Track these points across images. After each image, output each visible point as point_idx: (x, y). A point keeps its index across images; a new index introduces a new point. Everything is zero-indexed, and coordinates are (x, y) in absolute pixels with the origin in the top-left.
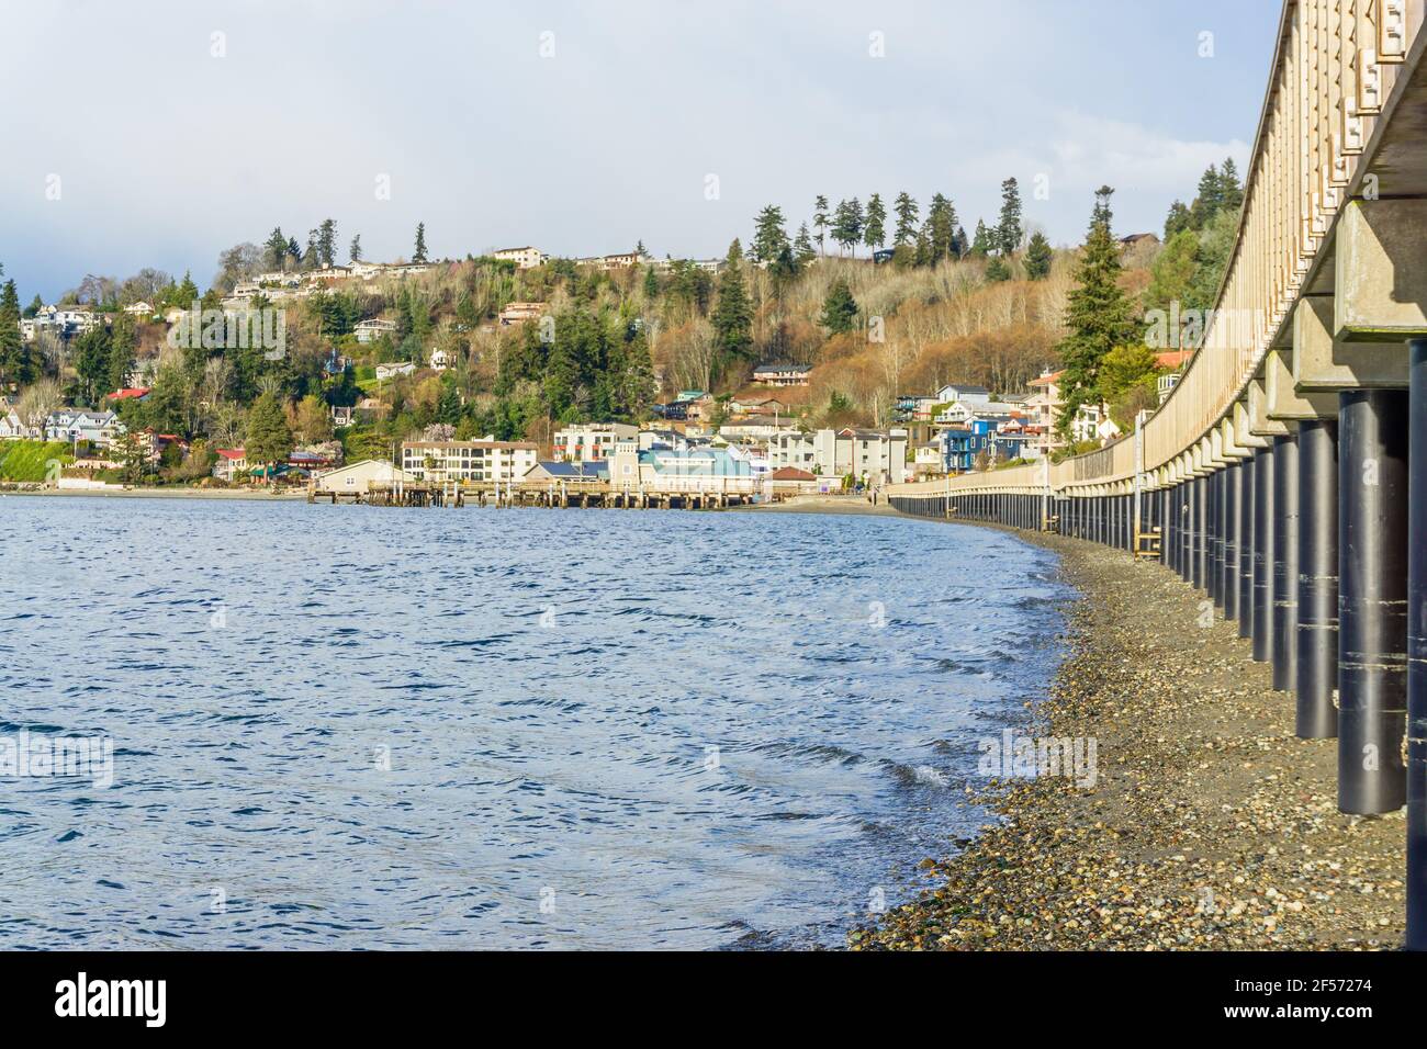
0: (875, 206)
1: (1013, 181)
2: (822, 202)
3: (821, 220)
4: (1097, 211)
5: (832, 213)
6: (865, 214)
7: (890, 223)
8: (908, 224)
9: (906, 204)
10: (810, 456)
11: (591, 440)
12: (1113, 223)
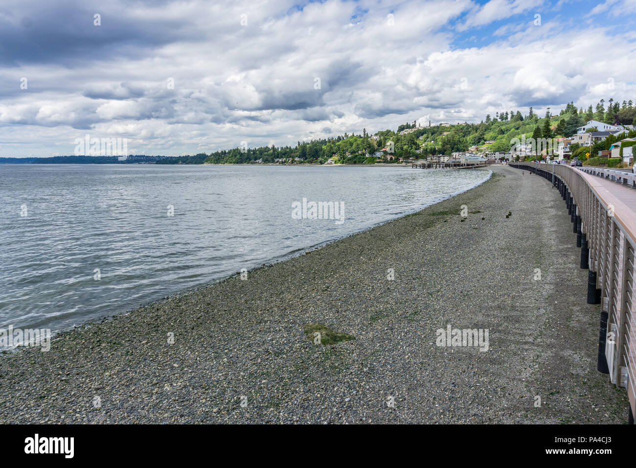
0: (507, 114)
1: (531, 108)
2: (497, 113)
3: (497, 116)
4: (547, 112)
5: (499, 115)
7: (509, 116)
8: (513, 116)
9: (512, 113)
10: (494, 157)
11: (457, 155)
12: (550, 114)
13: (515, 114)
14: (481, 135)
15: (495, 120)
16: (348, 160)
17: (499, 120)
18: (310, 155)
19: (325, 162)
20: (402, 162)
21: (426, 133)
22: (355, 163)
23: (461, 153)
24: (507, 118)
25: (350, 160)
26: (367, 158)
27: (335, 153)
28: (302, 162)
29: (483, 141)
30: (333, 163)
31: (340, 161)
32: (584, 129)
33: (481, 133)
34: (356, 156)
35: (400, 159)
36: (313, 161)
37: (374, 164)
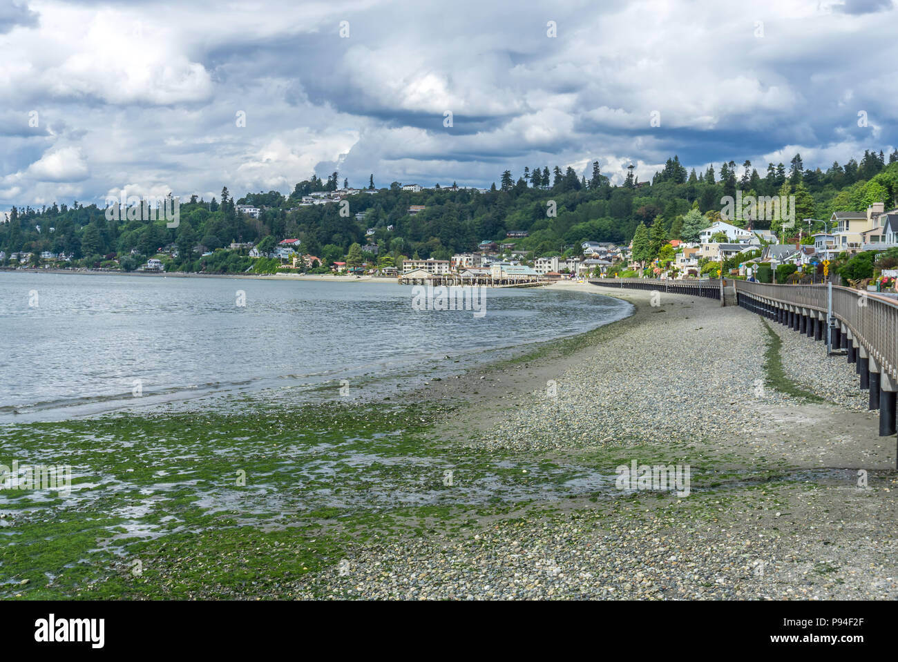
0: (546, 172)
1: (597, 163)
2: (527, 169)
3: (527, 176)
4: (628, 175)
5: (531, 173)
6: (542, 174)
7: (552, 178)
8: (558, 177)
9: (557, 170)
10: (550, 267)
11: (465, 260)
12: (634, 178)
13: (564, 173)
14: (499, 218)
15: (522, 183)
16: (206, 264)
17: (530, 185)
18: (90, 246)
19: (137, 267)
20: (344, 272)
21: (370, 206)
22: (224, 270)
23: (472, 257)
24: (546, 181)
25: (212, 263)
26: (254, 261)
27: (163, 246)
28: (68, 265)
29: (502, 231)
30: (162, 268)
31: (179, 264)
32: (709, 234)
33: (498, 214)
34: (227, 254)
35: (336, 266)
36: (103, 263)
37: (274, 274)
